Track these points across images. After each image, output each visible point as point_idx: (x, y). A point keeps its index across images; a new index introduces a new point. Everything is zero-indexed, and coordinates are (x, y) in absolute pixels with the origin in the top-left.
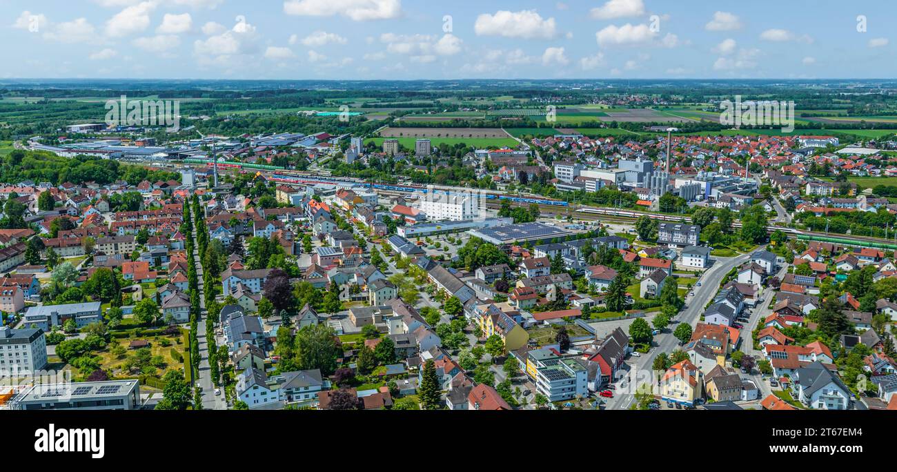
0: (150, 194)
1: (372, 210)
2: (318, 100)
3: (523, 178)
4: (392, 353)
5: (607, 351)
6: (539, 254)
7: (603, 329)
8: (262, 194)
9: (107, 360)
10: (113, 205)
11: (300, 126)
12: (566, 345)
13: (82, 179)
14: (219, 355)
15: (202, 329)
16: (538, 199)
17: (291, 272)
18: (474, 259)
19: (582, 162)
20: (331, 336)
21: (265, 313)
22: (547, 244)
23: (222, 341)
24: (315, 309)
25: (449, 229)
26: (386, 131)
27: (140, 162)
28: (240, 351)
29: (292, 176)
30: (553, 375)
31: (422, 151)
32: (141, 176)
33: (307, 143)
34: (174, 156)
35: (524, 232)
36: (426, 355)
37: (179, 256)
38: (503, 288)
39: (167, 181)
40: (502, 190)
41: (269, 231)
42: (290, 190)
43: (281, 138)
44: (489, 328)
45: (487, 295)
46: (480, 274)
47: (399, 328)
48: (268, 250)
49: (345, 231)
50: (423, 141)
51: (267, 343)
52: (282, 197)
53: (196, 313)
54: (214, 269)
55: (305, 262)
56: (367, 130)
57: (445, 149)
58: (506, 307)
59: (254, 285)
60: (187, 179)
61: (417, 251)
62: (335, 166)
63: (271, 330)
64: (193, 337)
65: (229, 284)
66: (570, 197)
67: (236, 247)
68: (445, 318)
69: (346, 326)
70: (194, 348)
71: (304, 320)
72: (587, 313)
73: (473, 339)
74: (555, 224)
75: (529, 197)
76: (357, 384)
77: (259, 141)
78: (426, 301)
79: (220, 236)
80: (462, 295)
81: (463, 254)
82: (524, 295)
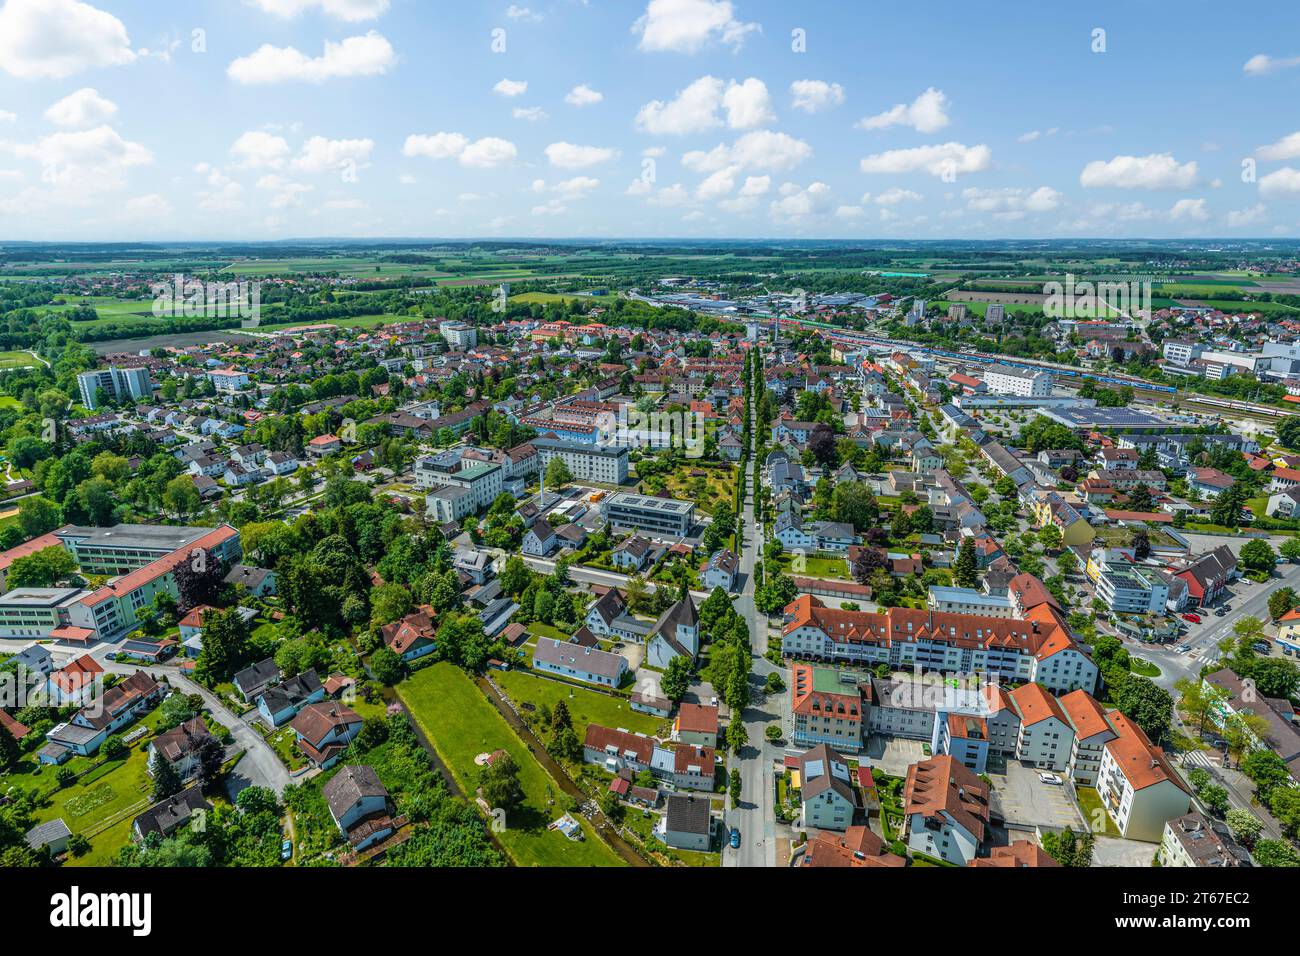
0: (719, 344)
1: (927, 376)
2: (884, 260)
3: (1118, 356)
4: (929, 522)
5: (1201, 569)
6: (1125, 444)
7: (1202, 543)
8: (819, 351)
9: (672, 482)
10: (688, 351)
11: (862, 286)
12: (1144, 552)
13: (666, 327)
14: (762, 494)
15: (750, 469)
16: (1135, 381)
17: (835, 429)
18: (1038, 440)
19: (1208, 341)
20: (869, 495)
21: (808, 463)
22: (1137, 434)
23: (766, 483)
24: (855, 467)
25: (1013, 405)
26: (954, 295)
27: (714, 315)
28: (781, 495)
29: (848, 335)
30: (1120, 583)
31: (993, 318)
32: (713, 327)
33: (868, 304)
34: (744, 310)
35: (1108, 417)
36: (967, 532)
37: (738, 401)
38: (1071, 476)
39: (735, 332)
40: (1087, 367)
41: (820, 387)
42: (845, 349)
43: (842, 298)
44: (1045, 516)
45: (1050, 481)
46: (1044, 458)
47: (941, 499)
48: (817, 404)
49: (895, 394)
50: (994, 307)
51: (806, 491)
52: (837, 355)
53: (746, 454)
54: (766, 418)
55: (851, 420)
56: (933, 292)
57: (1021, 317)
58: (1071, 497)
59: (801, 436)
60: (752, 332)
61: (972, 424)
62: (895, 330)
63: (811, 480)
64: (742, 474)
65: (778, 432)
66: (1180, 383)
67: (788, 399)
68: (994, 498)
69: (885, 487)
70: (741, 484)
71: (843, 476)
72: (1181, 521)
73: (1024, 525)
74: (1156, 413)
75: (1123, 377)
76: (889, 546)
77: (823, 299)
78: (974, 476)
79: (774, 387)
80: (1018, 476)
81: (1025, 434)
82: (1095, 487)
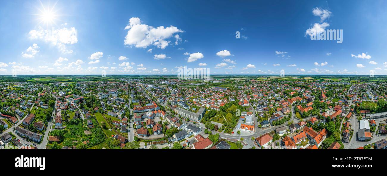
0: (126, 84)
1: (144, 86)
2: (139, 76)
3: (157, 83)
4: (145, 98)
5: (165, 98)
6: (158, 90)
7: (164, 96)
8: (135, 84)
9: (122, 97)
10: (123, 84)
11: (138, 78)
12: (161, 98)
13: (121, 82)
14: (130, 97)
15: (129, 95)
16: (158, 85)
17: (137, 91)
18: (153, 90)
19: (162, 82)
20: (140, 97)
21: (134, 94)
22: (159, 89)
23: (131, 96)
24: (139, 94)
25: (151, 88)
26: (145, 79)
27: (125, 81)
28: (132, 97)
29: (137, 83)
30: (160, 100)
31: (148, 81)
32: (125, 82)
33: (139, 80)
34: (128, 81)
35: (157, 88)
36: (148, 99)
37: (128, 89)
38: (155, 93)
39: (127, 83)
40: (155, 84)
41: (135, 87)
42: (137, 84)
43: (136, 79)
44: (154, 96)
45: (154, 93)
46: (153, 92)
47: (146, 96)
48: (135, 89)
49: (141, 88)
50: (148, 80)
51: (135, 97)
52: (136, 84)
53: (129, 94)
54: (130, 90)
55: (138, 90)
56: (143, 79)
57: (150, 81)
58: (156, 94)
59: (134, 92)
60: (129, 83)
61: (148, 89)
62: (141, 82)
63: (135, 96)
64: (128, 96)
65: (132, 92)
66: (161, 85)
67: (132, 89)
68: (150, 95)
69: (141, 96)
70: (128, 97)
71: (138, 95)
72: (163, 94)
73: (153, 97)
74: (160, 87)
75: (157, 85)
76: (142, 101)
77: (135, 80)
78: (148, 94)
79: (131, 87)
80: (152, 93)
81: (152, 90)
82: (157, 93)
